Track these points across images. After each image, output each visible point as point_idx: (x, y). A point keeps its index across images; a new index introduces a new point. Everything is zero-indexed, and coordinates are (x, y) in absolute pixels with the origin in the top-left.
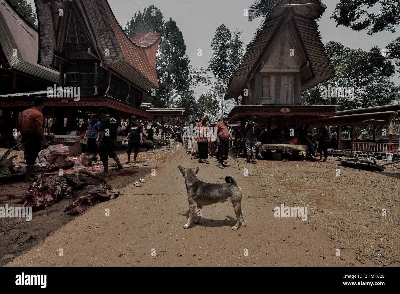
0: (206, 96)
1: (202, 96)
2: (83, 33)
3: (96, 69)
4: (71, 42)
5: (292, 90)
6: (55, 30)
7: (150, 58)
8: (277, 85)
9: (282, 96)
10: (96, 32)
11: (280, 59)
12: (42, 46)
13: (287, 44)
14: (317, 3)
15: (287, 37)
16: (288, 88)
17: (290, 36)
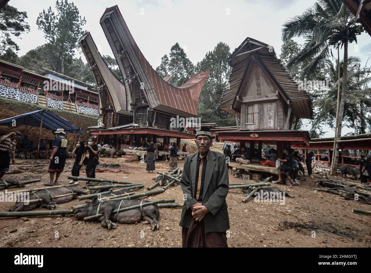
2: (142, 92)
3: (147, 111)
4: (138, 97)
5: (275, 116)
7: (193, 94)
8: (260, 112)
9: (265, 121)
11: (257, 91)
13: (261, 77)
14: (264, 46)
15: (260, 72)
16: (271, 114)
17: (262, 71)
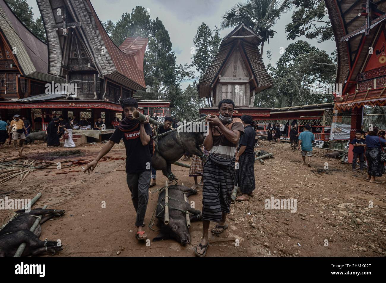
0: (192, 86)
1: (188, 87)
2: (83, 50)
3: (95, 78)
4: (74, 57)
5: (243, 96)
6: (61, 49)
7: (138, 62)
8: (232, 91)
9: (236, 100)
10: (93, 50)
11: (234, 73)
12: (51, 60)
13: (238, 62)
14: (256, 35)
15: (239, 56)
16: (241, 94)
17: (241, 56)
